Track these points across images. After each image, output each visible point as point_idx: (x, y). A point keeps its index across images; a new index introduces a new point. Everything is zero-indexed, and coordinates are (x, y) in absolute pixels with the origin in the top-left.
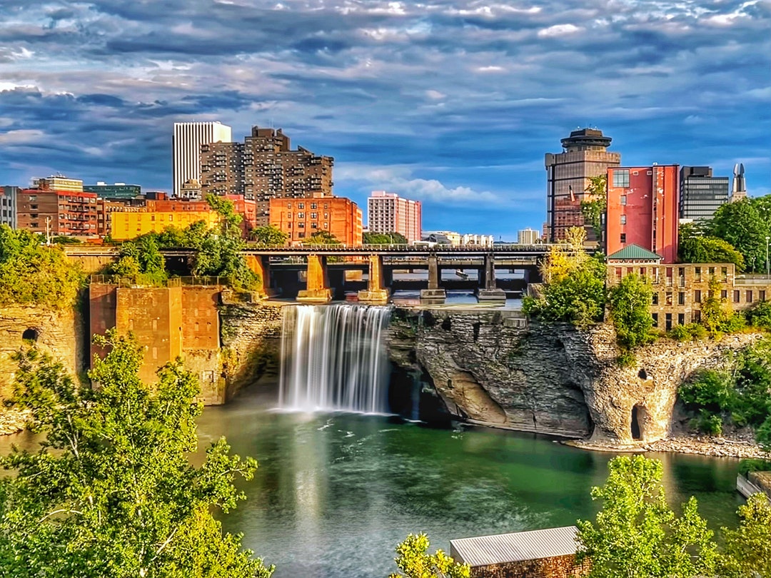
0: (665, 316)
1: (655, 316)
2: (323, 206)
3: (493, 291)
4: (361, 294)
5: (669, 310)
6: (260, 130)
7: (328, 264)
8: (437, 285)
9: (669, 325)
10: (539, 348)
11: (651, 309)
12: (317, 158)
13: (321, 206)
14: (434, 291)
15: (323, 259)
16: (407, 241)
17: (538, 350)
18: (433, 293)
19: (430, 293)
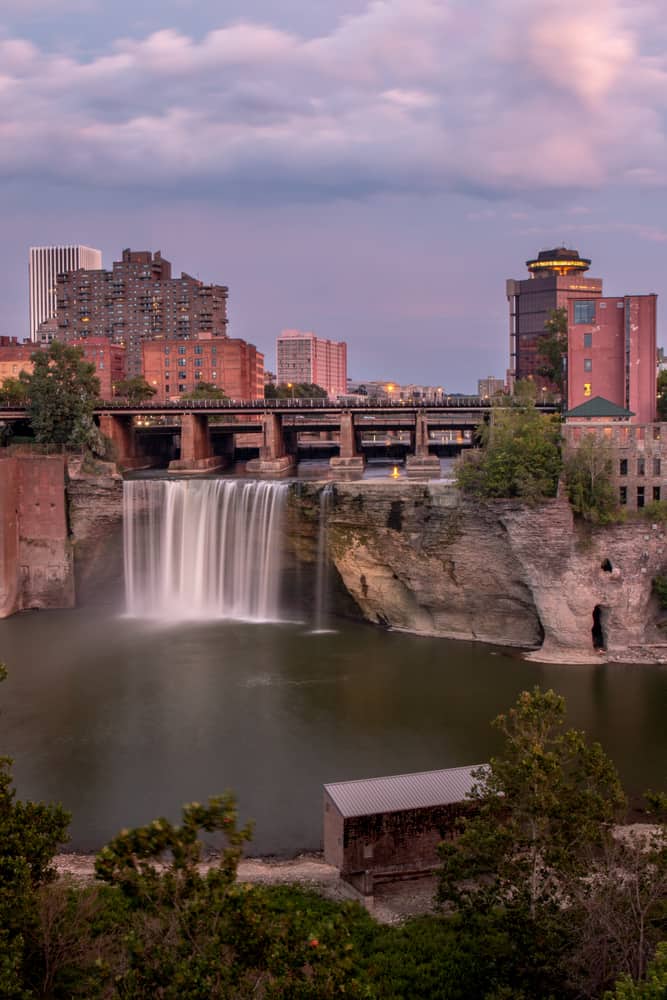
0: (636, 490)
1: (624, 490)
2: (209, 350)
3: (424, 459)
4: (250, 465)
5: (641, 482)
6: (134, 253)
7: (211, 425)
8: (351, 452)
9: (641, 502)
10: (476, 533)
11: (619, 480)
12: (207, 288)
13: (208, 349)
14: (347, 459)
15: (201, 419)
16: (324, 394)
17: (474, 536)
18: (347, 463)
19: (343, 463)
